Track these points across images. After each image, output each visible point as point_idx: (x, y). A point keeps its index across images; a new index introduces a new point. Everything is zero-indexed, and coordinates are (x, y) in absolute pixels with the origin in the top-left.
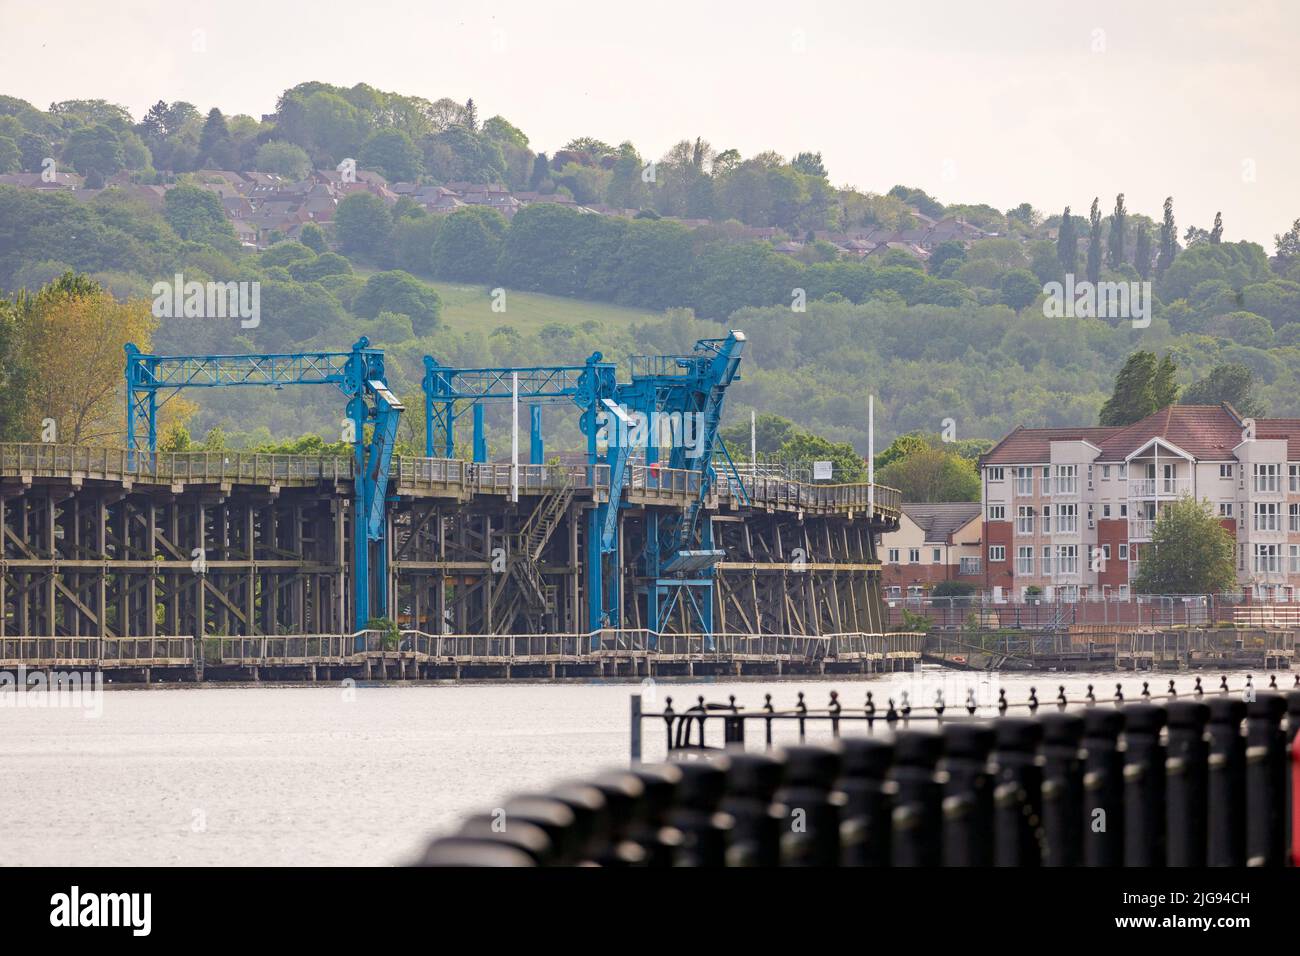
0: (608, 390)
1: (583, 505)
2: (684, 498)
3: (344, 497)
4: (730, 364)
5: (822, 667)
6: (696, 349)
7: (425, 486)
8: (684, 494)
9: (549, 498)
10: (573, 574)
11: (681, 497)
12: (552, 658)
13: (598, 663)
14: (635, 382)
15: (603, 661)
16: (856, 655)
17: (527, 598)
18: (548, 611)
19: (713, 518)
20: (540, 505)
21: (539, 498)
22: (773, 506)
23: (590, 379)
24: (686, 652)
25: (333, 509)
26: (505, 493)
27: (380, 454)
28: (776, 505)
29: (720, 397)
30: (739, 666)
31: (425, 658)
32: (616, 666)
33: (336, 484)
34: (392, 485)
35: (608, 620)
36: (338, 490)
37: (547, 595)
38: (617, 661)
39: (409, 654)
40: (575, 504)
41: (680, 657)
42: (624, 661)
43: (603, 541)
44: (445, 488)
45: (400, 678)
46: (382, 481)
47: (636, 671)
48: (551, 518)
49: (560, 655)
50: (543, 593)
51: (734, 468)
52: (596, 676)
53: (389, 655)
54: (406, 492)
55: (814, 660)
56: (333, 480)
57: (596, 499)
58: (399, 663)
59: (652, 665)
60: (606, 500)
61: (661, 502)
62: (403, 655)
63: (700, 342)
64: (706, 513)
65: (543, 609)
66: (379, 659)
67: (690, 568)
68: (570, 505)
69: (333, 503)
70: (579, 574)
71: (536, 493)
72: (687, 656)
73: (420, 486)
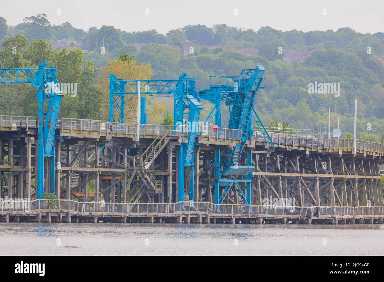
0: (191, 91)
1: (174, 143)
2: (232, 142)
3: (32, 136)
4: (257, 81)
5: (310, 221)
6: (241, 74)
7: (78, 132)
8: (232, 140)
9: (158, 140)
10: (169, 175)
11: (230, 141)
12: (152, 214)
13: (179, 217)
14: (211, 88)
15: (181, 216)
16: (330, 216)
17: (147, 186)
18: (156, 192)
19: (252, 152)
20: (153, 143)
21: (153, 140)
22: (290, 147)
23: (181, 85)
24: (231, 213)
25: (26, 142)
26: (132, 137)
27: (51, 116)
28: (292, 146)
29: (253, 96)
30: (261, 220)
31: (75, 213)
32: (189, 218)
33: (27, 130)
34: (58, 132)
35: (188, 197)
36: (28, 133)
37: (156, 185)
38: (190, 216)
39: (65, 211)
40: (171, 143)
41: (227, 215)
42: (195, 216)
43: (185, 161)
44: (90, 133)
45: (60, 222)
46: (52, 129)
47: (201, 221)
48: (157, 150)
49: (157, 213)
50: (155, 184)
51: (265, 129)
52: (178, 223)
53: (52, 211)
54: (66, 135)
55: (305, 218)
56: (26, 128)
57: (180, 141)
58: (59, 215)
59: (210, 219)
60: (186, 141)
61: (218, 143)
62: (62, 212)
63: (244, 70)
64: (248, 149)
65: (154, 191)
66: (48, 213)
67: (238, 174)
68: (169, 143)
69: (26, 139)
70: (172, 176)
71: (151, 137)
72: (232, 215)
73: (74, 132)
